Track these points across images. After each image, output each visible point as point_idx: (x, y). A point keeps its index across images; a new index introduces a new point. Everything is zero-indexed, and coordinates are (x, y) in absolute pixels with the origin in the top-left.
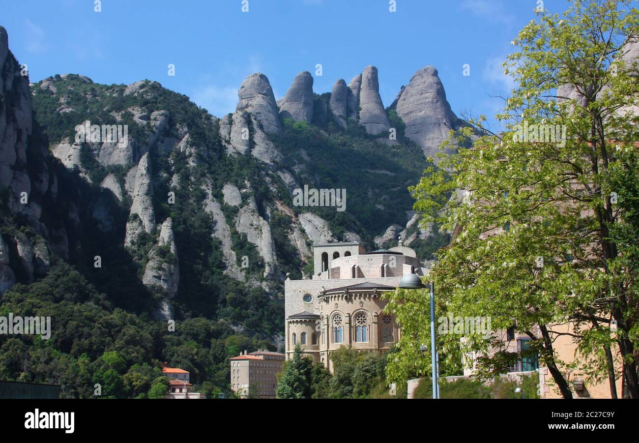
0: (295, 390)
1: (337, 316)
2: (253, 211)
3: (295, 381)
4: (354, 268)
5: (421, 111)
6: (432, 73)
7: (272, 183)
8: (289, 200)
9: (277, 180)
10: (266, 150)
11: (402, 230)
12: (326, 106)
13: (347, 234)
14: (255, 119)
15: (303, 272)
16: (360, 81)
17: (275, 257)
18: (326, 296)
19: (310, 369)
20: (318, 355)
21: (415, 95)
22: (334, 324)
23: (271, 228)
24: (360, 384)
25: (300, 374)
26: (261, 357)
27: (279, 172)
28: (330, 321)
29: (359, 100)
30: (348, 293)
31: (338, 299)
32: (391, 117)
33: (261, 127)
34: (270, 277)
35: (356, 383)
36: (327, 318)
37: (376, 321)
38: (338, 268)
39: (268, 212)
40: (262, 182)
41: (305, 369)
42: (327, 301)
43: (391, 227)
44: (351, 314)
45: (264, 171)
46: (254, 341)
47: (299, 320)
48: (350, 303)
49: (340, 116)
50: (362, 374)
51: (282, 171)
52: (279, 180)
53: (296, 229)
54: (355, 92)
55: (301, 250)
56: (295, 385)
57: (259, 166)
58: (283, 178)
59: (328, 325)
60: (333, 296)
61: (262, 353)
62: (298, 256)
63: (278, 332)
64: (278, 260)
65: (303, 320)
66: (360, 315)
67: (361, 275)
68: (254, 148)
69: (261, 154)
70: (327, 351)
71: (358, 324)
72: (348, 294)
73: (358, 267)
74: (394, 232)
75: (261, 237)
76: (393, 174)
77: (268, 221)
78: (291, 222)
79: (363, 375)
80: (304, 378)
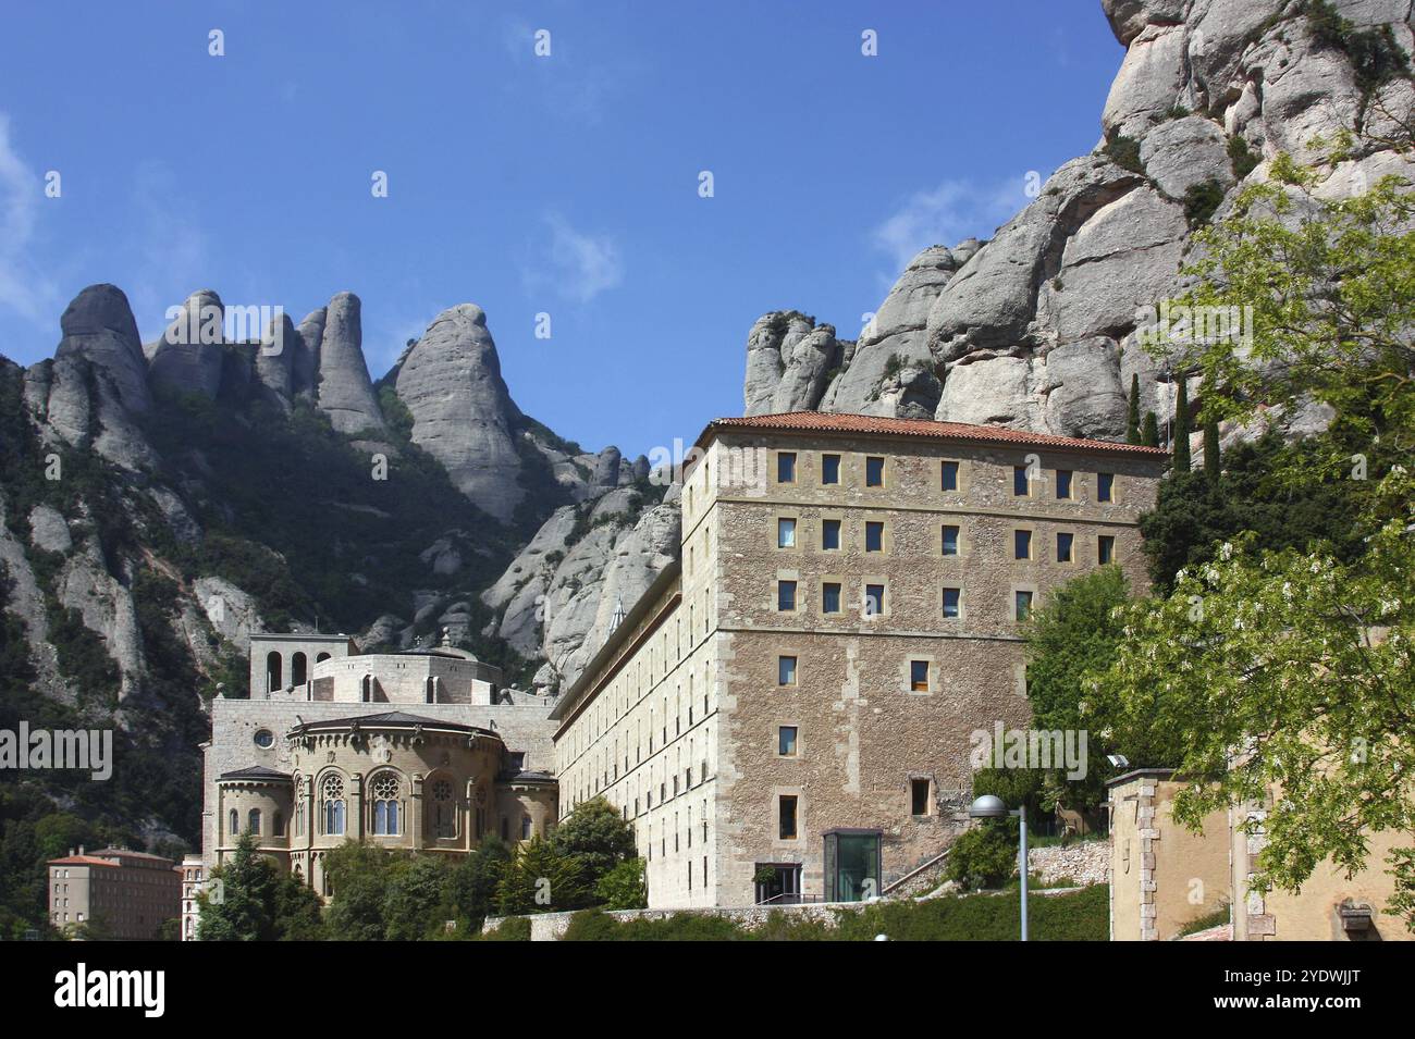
0: (239, 927)
1: (332, 779)
2: (96, 566)
3: (240, 910)
4: (366, 681)
5: (447, 394)
6: (475, 318)
7: (135, 510)
8: (172, 550)
9: (147, 507)
10: (125, 442)
11: (403, 627)
12: (248, 364)
13: (295, 625)
14: (103, 376)
15: (200, 697)
16: (322, 321)
17: (142, 662)
18: (306, 735)
19: (274, 886)
20: (286, 858)
21: (437, 360)
22: (325, 795)
23: (136, 605)
24: (401, 921)
25: (250, 894)
26: (115, 862)
27: (152, 490)
28: (316, 789)
29: (318, 361)
30: (356, 731)
31: (336, 743)
32: (383, 401)
33: (116, 393)
34: (132, 702)
35: (391, 918)
36: (310, 781)
37: (420, 793)
38: (330, 680)
39: (128, 570)
40: (116, 508)
41: (263, 886)
42: (310, 746)
43: (383, 619)
44: (364, 775)
45: (119, 484)
46: (97, 828)
47: (246, 782)
48: (362, 752)
49: (279, 390)
50: (405, 899)
51: (157, 488)
52: (151, 507)
53: (187, 609)
54: (310, 343)
55: (197, 651)
56: (241, 918)
57: (110, 473)
58: (159, 502)
59: (312, 797)
60: (325, 735)
61: (118, 852)
62: (190, 664)
63: (148, 812)
64: (148, 669)
65: (255, 783)
66: (384, 778)
67: (381, 697)
68: (99, 435)
69: (114, 449)
70: (309, 850)
71: (380, 798)
72: (359, 733)
73: (375, 679)
74: (389, 630)
75: (113, 619)
76: (386, 515)
77: (126, 586)
78: (176, 593)
79: (409, 901)
80: (260, 903)
